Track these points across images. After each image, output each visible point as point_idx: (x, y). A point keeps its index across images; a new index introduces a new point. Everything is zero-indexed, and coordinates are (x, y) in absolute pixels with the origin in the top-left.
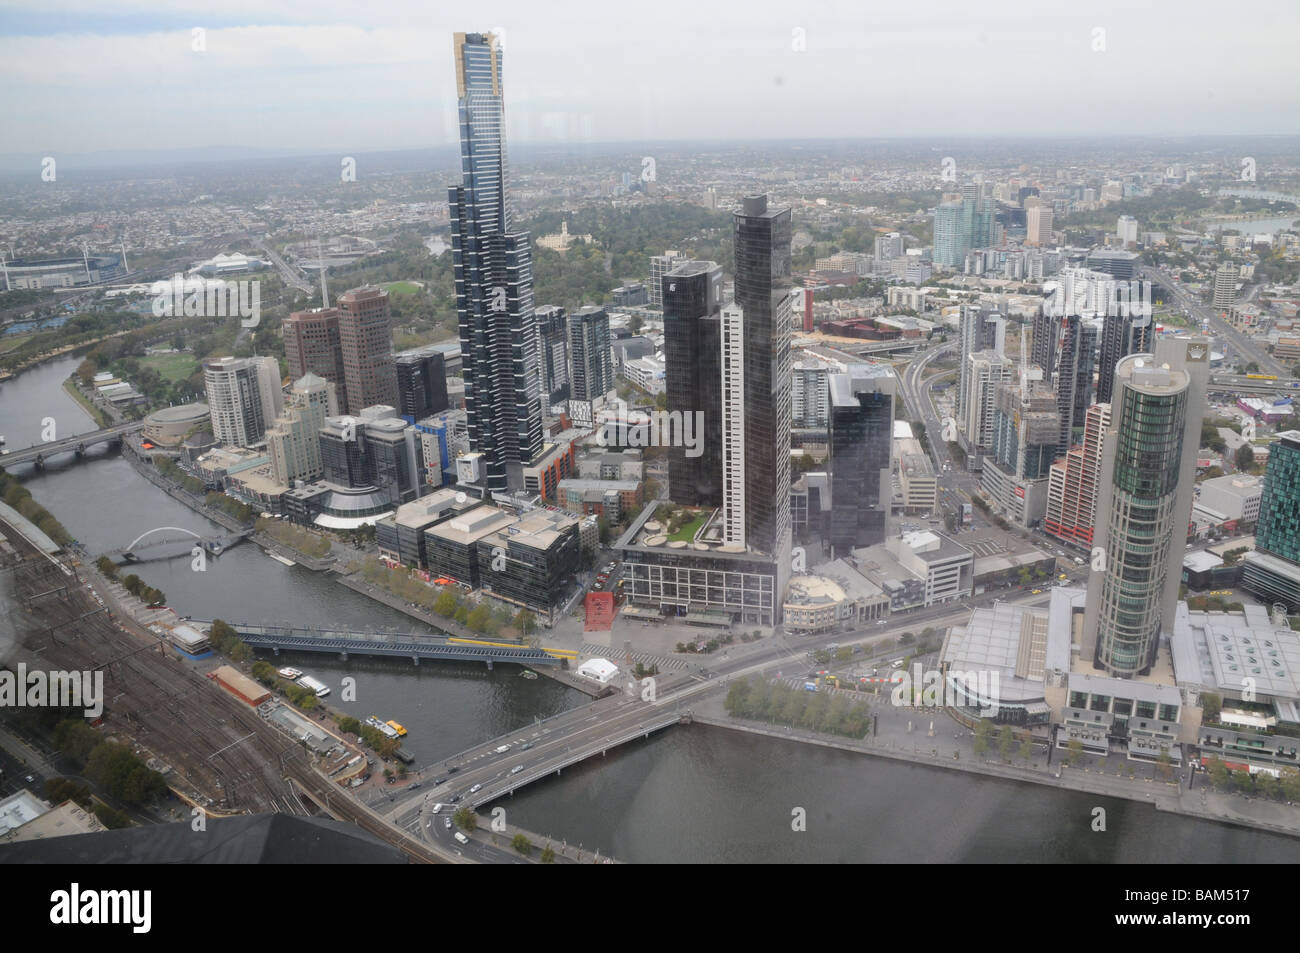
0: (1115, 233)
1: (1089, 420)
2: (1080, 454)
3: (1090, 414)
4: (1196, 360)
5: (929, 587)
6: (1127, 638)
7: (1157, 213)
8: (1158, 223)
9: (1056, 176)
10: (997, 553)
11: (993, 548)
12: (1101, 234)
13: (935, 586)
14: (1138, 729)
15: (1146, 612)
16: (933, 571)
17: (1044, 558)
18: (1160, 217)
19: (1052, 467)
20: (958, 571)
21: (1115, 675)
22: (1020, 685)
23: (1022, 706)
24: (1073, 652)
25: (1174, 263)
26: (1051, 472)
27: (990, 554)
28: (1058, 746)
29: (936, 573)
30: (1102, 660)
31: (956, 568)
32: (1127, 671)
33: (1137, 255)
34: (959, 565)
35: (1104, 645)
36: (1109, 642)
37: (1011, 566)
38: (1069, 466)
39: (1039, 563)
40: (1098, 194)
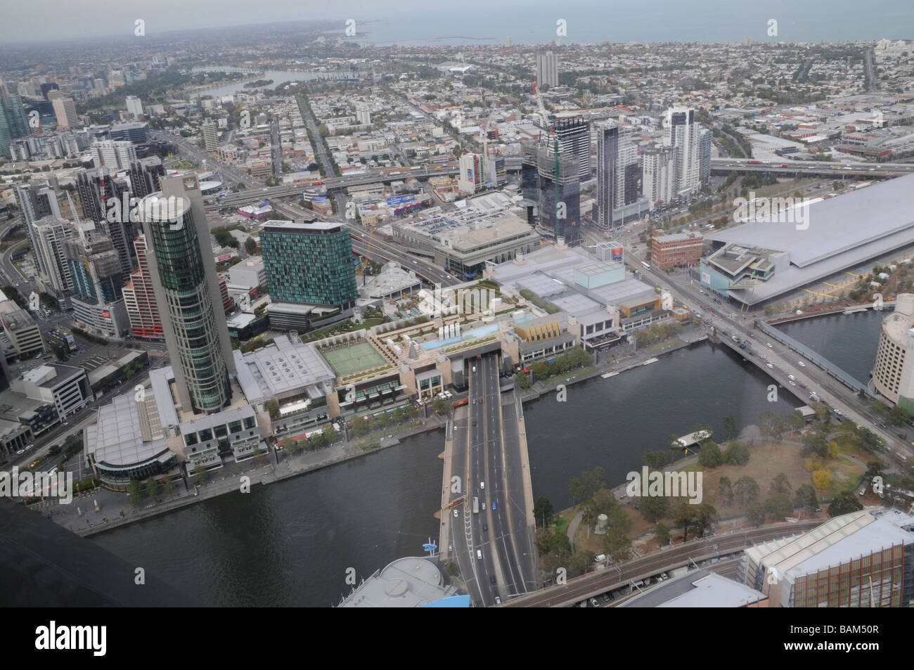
0: (127, 110)
1: (138, 248)
2: (140, 274)
3: (137, 245)
4: (191, 189)
5: (59, 406)
6: (208, 386)
7: (153, 91)
8: (156, 98)
9: (69, 73)
10: (103, 363)
11: (99, 360)
12: (116, 112)
13: (63, 404)
14: (236, 441)
15: (214, 364)
16: (57, 393)
17: (139, 355)
18: (156, 94)
19: (123, 289)
20: (78, 387)
21: (209, 413)
22: (149, 447)
23: (155, 460)
24: (177, 410)
25: (173, 125)
26: (124, 293)
27: (98, 366)
28: (189, 476)
29: (60, 394)
30: (198, 407)
31: (75, 385)
32: (216, 407)
33: (146, 123)
34: (76, 382)
35: (195, 397)
36: (198, 394)
37: (116, 368)
38: (135, 285)
39: (136, 359)
40: (106, 83)
